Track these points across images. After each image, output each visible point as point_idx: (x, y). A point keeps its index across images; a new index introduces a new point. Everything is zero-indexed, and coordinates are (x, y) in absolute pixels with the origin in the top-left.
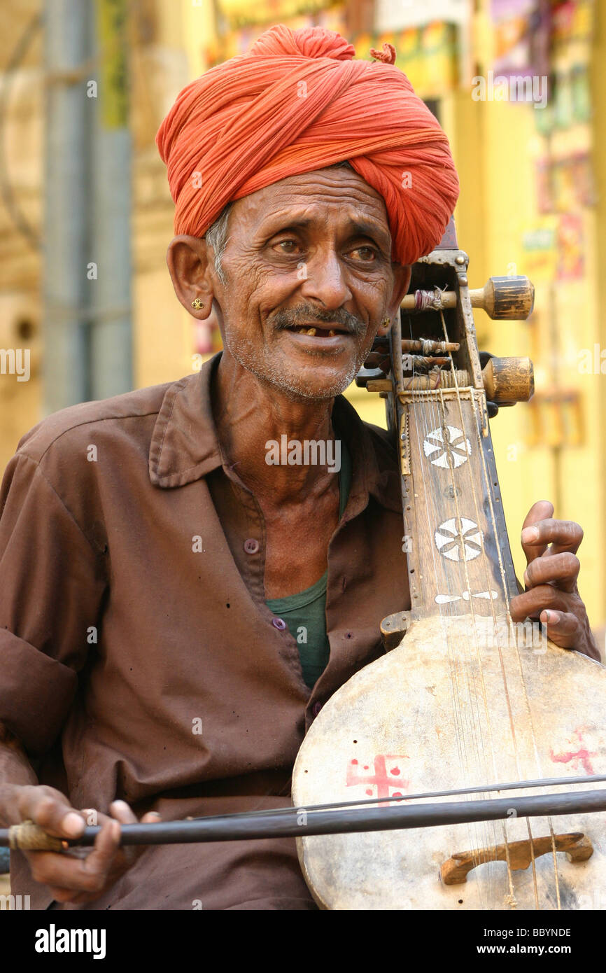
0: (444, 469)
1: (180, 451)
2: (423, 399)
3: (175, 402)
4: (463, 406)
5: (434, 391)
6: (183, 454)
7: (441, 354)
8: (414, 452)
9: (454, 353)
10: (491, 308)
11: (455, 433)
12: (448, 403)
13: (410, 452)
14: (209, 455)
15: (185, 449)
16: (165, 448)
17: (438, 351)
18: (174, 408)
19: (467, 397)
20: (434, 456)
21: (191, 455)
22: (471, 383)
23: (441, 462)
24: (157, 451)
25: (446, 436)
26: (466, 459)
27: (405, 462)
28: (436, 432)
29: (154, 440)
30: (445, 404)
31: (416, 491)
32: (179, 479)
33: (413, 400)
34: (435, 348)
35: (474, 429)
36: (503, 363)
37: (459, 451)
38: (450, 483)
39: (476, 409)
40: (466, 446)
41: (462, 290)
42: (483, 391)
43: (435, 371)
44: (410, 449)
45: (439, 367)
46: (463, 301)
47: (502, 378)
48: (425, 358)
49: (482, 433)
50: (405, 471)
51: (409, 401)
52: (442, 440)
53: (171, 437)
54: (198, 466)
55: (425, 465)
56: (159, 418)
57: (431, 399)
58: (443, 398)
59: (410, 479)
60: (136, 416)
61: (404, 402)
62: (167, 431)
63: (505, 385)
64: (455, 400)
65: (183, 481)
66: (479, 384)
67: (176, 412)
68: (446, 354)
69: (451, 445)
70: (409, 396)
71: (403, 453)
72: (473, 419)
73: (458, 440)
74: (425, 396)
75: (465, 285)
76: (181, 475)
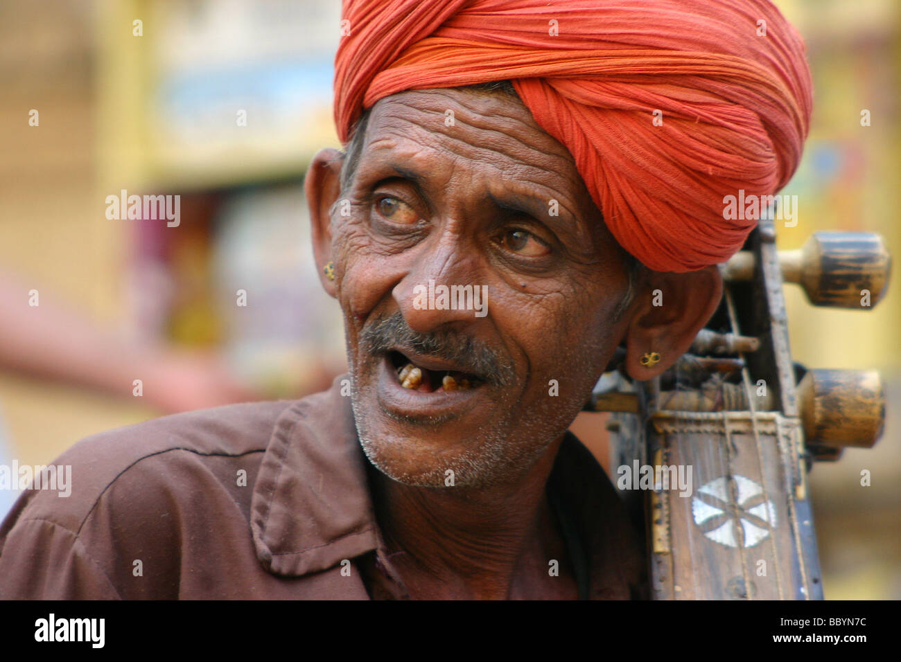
0: (727, 548)
1: (300, 517)
2: (693, 428)
3: (292, 436)
4: (763, 444)
5: (713, 416)
6: (306, 523)
7: (726, 355)
8: (676, 515)
9: (748, 355)
10: (814, 284)
11: (747, 489)
12: (737, 438)
13: (669, 516)
14: (355, 529)
15: (311, 512)
16: (275, 507)
17: (721, 349)
18: (292, 445)
19: (770, 429)
20: (712, 524)
21: (320, 523)
22: (776, 404)
23: (723, 535)
24: (263, 509)
25: (733, 492)
26: (765, 533)
27: (660, 531)
28: (714, 484)
29: (258, 491)
30: (732, 439)
31: (679, 580)
32: (296, 564)
33: (677, 428)
34: (716, 343)
35: (781, 483)
36: (834, 378)
37: (756, 520)
38: (738, 572)
39: (785, 450)
40: (765, 511)
41: (766, 250)
42: (796, 421)
43: (714, 383)
44: (670, 509)
45: (722, 375)
46: (767, 268)
47: (832, 403)
48: (699, 360)
49: (794, 491)
50: (659, 547)
51: (670, 429)
52: (724, 498)
53: (287, 491)
54: (331, 545)
55: (695, 538)
56: (267, 456)
57: (708, 428)
58: (730, 428)
59: (667, 560)
60: (225, 455)
61: (660, 430)
62: (280, 479)
63: (835, 415)
64: (750, 433)
65: (302, 569)
66: (792, 409)
67: (295, 452)
68: (735, 355)
69: (741, 509)
70: (671, 420)
71: (657, 515)
72: (780, 468)
73: (754, 501)
74: (698, 422)
75: (771, 240)
76: (299, 559)
